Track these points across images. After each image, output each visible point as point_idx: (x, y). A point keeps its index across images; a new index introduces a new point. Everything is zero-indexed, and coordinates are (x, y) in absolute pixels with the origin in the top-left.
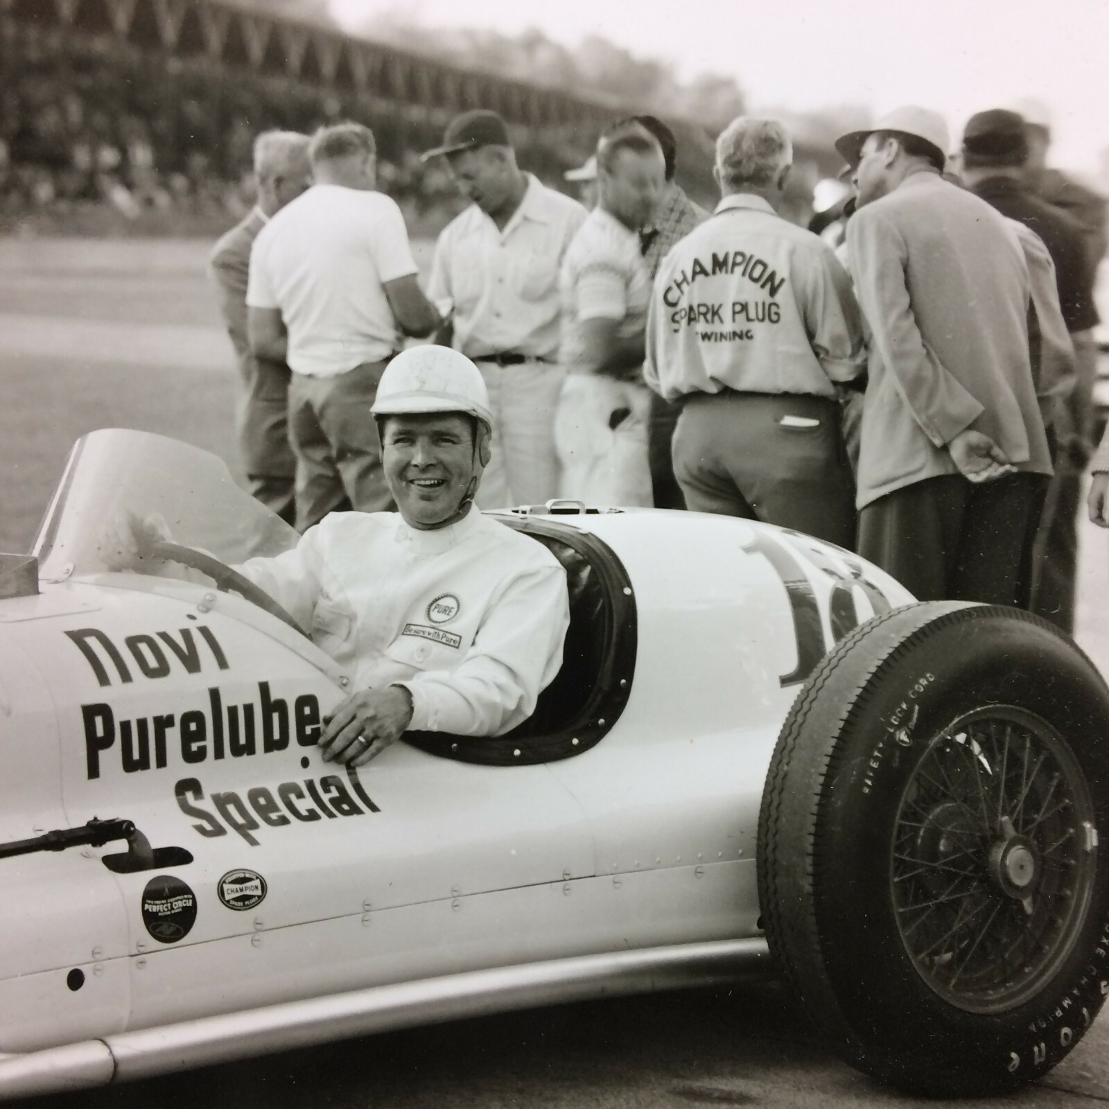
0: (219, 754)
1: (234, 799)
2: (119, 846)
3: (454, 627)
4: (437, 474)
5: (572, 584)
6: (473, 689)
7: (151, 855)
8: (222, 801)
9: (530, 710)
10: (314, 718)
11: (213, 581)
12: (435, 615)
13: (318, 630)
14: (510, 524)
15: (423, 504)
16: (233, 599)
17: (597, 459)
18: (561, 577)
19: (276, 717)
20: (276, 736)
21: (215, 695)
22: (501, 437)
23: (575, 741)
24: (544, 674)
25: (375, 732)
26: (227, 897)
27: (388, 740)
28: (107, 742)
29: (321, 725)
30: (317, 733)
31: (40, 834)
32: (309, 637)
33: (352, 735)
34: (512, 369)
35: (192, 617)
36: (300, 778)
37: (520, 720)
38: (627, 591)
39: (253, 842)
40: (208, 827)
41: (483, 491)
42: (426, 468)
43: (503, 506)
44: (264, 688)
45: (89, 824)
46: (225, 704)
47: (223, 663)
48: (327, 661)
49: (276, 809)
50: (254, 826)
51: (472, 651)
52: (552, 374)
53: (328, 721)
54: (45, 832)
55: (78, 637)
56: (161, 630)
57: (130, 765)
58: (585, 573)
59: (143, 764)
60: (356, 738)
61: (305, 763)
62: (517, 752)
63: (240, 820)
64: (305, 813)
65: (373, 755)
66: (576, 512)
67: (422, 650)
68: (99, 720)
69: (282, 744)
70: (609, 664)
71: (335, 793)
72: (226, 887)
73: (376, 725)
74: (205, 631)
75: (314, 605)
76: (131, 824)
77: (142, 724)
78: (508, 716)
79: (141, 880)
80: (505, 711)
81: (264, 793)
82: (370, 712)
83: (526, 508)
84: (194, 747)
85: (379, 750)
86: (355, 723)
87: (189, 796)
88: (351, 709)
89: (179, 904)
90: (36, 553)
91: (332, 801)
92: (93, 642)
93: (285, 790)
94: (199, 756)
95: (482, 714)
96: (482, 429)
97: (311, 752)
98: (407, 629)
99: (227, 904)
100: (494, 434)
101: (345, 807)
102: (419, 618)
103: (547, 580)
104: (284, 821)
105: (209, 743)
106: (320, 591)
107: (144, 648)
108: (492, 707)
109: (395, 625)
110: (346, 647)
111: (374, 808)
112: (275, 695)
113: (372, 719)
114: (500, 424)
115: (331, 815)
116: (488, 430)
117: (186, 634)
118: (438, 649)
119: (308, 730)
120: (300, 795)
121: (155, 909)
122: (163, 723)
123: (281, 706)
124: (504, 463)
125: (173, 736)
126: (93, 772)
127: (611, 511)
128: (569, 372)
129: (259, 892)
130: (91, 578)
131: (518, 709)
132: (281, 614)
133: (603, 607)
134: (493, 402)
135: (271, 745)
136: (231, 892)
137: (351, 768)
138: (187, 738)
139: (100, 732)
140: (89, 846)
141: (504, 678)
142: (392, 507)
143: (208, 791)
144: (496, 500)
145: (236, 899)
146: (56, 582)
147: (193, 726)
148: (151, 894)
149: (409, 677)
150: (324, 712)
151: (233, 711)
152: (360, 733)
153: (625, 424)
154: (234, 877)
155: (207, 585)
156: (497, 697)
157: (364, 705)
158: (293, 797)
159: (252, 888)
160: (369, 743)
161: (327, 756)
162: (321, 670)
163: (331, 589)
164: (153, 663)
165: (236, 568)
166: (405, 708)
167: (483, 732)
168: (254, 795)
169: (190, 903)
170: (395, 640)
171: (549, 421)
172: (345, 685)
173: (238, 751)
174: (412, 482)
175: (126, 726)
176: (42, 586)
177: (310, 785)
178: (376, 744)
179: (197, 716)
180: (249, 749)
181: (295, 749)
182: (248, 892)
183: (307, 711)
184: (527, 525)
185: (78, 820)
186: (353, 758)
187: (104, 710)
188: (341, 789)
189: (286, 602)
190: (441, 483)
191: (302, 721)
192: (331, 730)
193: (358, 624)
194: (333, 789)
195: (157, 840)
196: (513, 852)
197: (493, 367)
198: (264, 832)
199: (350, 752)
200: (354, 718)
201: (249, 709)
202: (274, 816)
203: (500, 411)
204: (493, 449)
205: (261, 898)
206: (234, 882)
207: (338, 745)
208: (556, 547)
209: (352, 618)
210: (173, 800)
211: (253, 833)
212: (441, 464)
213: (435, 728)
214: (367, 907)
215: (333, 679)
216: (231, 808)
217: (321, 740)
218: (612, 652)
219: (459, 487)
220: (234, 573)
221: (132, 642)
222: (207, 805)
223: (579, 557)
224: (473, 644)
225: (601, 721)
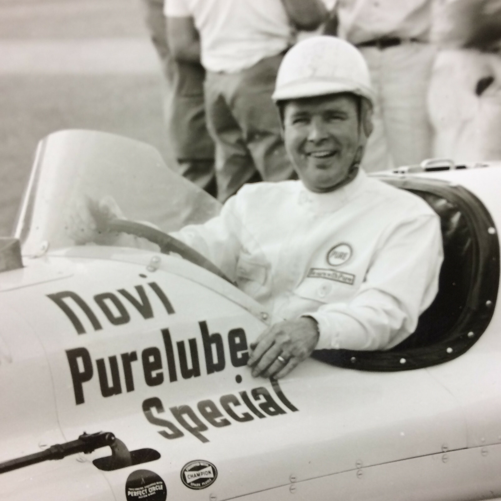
0: (173, 378)
1: (187, 410)
2: (105, 452)
3: (350, 268)
4: (329, 147)
5: (445, 228)
6: (365, 315)
7: (129, 456)
8: (177, 413)
9: (412, 328)
10: (243, 345)
11: (157, 247)
12: (333, 260)
13: (241, 279)
14: (392, 183)
15: (319, 172)
16: (174, 259)
17: (465, 123)
18: (435, 224)
19: (214, 347)
20: (215, 361)
21: (166, 334)
22: (382, 111)
23: (449, 350)
24: (423, 301)
25: (291, 353)
26: (189, 481)
27: (301, 358)
28: (88, 376)
29: (249, 350)
30: (246, 357)
31: (44, 449)
32: (235, 284)
33: (273, 356)
34: (391, 52)
35: (143, 276)
36: (236, 391)
37: (405, 336)
38: (491, 231)
39: (204, 440)
40: (170, 432)
41: (368, 157)
42: (320, 142)
43: (385, 168)
44: (203, 326)
45: (81, 438)
46: (175, 340)
47: (170, 310)
48: (250, 302)
49: (219, 414)
50: (204, 428)
51: (364, 286)
52: (425, 52)
53: (254, 347)
54: (48, 447)
55: (57, 299)
56: (120, 287)
57: (106, 392)
58: (456, 218)
59: (117, 390)
60: (276, 358)
61: (239, 379)
62: (403, 361)
63: (193, 425)
64: (241, 416)
65: (290, 370)
66: (446, 169)
67: (324, 288)
68: (80, 361)
69: (220, 367)
70: (476, 290)
71: (263, 400)
72: (187, 474)
73: (291, 347)
74: (154, 286)
75: (237, 259)
76: (111, 435)
77: (113, 360)
78: (394, 334)
79: (124, 474)
80: (392, 331)
81: (210, 404)
82: (286, 338)
83: (405, 168)
84: (154, 374)
85: (295, 366)
86: (275, 347)
87: (154, 410)
88: (271, 337)
89: (153, 489)
90: (17, 235)
91: (262, 406)
92: (69, 301)
93: (225, 401)
94: (159, 380)
95: (373, 333)
96: (365, 106)
97: (243, 371)
98: (311, 273)
99: (189, 485)
100: (376, 109)
101: (272, 409)
102: (321, 264)
103: (423, 226)
104: (226, 423)
105: (165, 370)
106: (240, 248)
107: (108, 302)
108: (381, 328)
109: (302, 270)
110: (264, 290)
111: (293, 409)
112: (212, 331)
113: (288, 343)
114: (381, 100)
115: (261, 416)
116: (371, 106)
117: (140, 289)
118: (336, 287)
119: (239, 355)
120: (237, 403)
121: (136, 494)
122: (129, 358)
123: (217, 338)
124: (386, 133)
125: (137, 367)
126: (80, 399)
127: (478, 166)
128: (439, 49)
129: (212, 475)
130: (63, 252)
131: (403, 329)
132: (212, 268)
133: (471, 245)
134: (375, 81)
135: (212, 368)
136: (191, 477)
137: (274, 380)
138: (148, 368)
139: (82, 369)
140: (82, 454)
141: (390, 305)
142: (294, 177)
143: (167, 405)
144: (379, 164)
145: (195, 482)
146: (36, 257)
147: (152, 359)
148: (132, 484)
149: (315, 309)
150: (250, 340)
151: (181, 345)
152: (279, 353)
153: (490, 91)
154: (193, 466)
155: (153, 250)
156: (385, 320)
157: (281, 333)
158: (231, 405)
159: (206, 473)
160: (287, 361)
161: (255, 373)
162: (246, 309)
163: (249, 246)
164: (116, 313)
165: (174, 235)
166: (312, 333)
167: (375, 347)
168: (202, 406)
169: (161, 488)
170: (302, 281)
171: (423, 93)
172: (265, 319)
173: (187, 374)
174: (309, 154)
175: (100, 363)
176: (25, 261)
177: (244, 396)
178: (292, 362)
179: (154, 351)
180: (196, 372)
181: (230, 370)
182: (204, 476)
183: (237, 340)
184: (405, 183)
185: (72, 436)
186: (275, 373)
187: (83, 353)
188: (268, 397)
189: (215, 259)
190: (334, 153)
191: (234, 348)
192: (257, 353)
193: (272, 272)
194: (261, 397)
195: (132, 445)
196: (402, 434)
197: (374, 51)
198: (211, 432)
199: (273, 369)
200: (273, 343)
201: (193, 343)
202: (218, 420)
203: (380, 89)
204: (376, 122)
205: (213, 480)
206: (193, 469)
207: (263, 364)
208: (431, 199)
209: (267, 267)
210: (141, 415)
211: (204, 433)
212: (333, 138)
213: (337, 346)
214: (293, 480)
215: (256, 315)
216: (186, 417)
217: (250, 362)
218: (479, 279)
219: (348, 155)
220: (173, 239)
221: (99, 299)
222: (167, 416)
223: (450, 206)
224: (365, 280)
225: (471, 334)
